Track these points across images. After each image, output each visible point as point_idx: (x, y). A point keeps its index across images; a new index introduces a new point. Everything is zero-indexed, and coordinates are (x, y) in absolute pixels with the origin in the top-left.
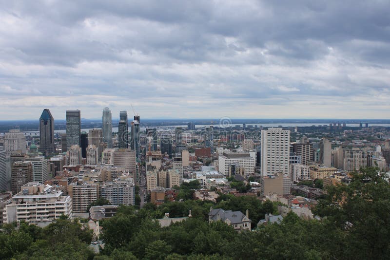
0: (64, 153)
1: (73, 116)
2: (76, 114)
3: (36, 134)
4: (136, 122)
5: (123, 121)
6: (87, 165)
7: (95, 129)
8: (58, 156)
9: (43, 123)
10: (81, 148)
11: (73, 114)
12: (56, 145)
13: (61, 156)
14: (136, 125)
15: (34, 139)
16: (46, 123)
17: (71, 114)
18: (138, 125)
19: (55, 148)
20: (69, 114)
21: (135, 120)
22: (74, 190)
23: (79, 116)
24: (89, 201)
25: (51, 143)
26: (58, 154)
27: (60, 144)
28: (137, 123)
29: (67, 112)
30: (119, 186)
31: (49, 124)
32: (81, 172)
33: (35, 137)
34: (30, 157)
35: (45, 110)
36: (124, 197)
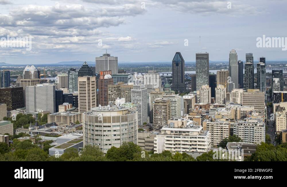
0: (194, 92)
1: (203, 59)
2: (205, 57)
3: (168, 75)
4: (262, 64)
5: (249, 63)
6: (216, 104)
7: (223, 70)
8: (190, 94)
9: (175, 65)
10: (210, 88)
11: (203, 56)
12: (186, 84)
13: (192, 94)
14: (262, 66)
15: (166, 79)
16: (177, 65)
17: (201, 56)
18: (264, 66)
19: (185, 87)
20: (199, 57)
21: (261, 61)
22: (208, 126)
23: (207, 59)
24: (222, 137)
25: (182, 82)
26: (189, 93)
27: (189, 83)
28: (264, 64)
29: (197, 55)
30: (251, 124)
31: (180, 65)
32: (211, 110)
33: (167, 77)
34: (166, 95)
35: (177, 53)
36: (255, 135)
